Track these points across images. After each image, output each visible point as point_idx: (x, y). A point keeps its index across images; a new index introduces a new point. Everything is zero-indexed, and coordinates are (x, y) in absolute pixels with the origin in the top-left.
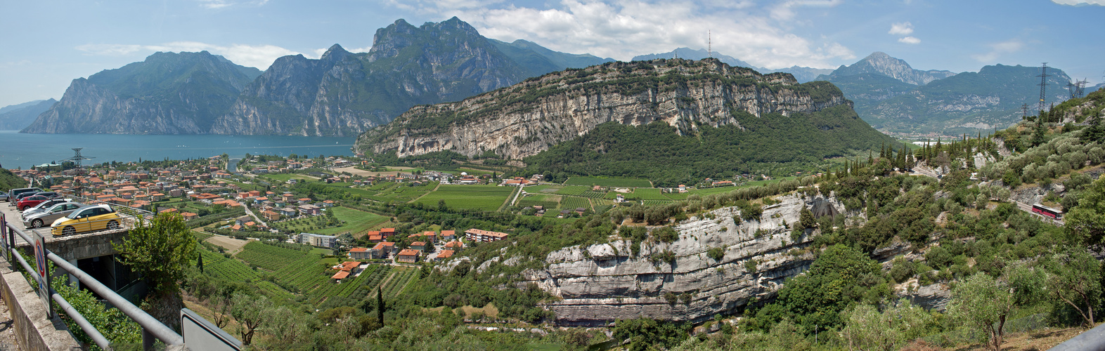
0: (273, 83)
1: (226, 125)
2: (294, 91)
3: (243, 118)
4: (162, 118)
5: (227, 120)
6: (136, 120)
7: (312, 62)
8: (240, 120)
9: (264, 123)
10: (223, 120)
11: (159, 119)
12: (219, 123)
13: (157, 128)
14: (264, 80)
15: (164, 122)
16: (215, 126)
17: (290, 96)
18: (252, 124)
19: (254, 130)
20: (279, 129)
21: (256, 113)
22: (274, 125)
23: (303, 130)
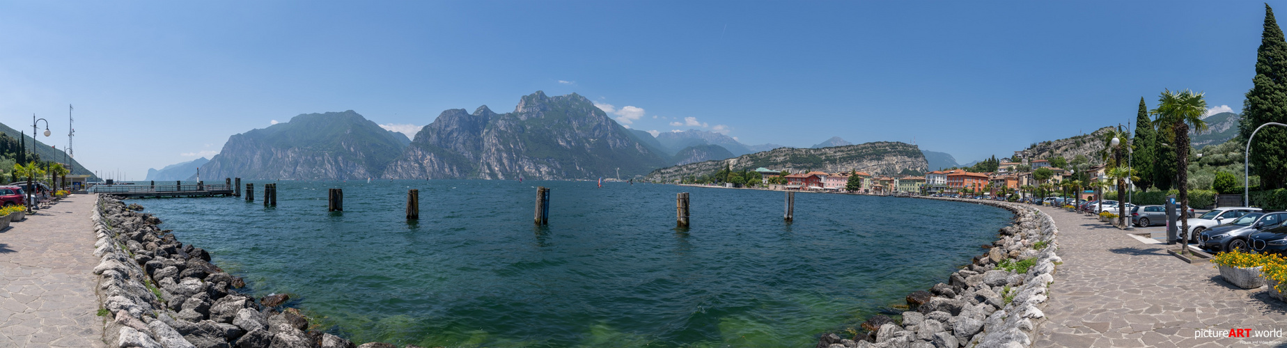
0: (442, 132)
2: (461, 140)
3: (419, 164)
4: (331, 165)
6: (302, 166)
7: (472, 117)
9: (442, 168)
10: (396, 166)
11: (328, 166)
13: (326, 174)
14: (433, 130)
15: (334, 168)
17: (458, 145)
18: (429, 169)
19: (432, 175)
20: (457, 174)
21: (433, 158)
22: (452, 170)
23: (483, 174)
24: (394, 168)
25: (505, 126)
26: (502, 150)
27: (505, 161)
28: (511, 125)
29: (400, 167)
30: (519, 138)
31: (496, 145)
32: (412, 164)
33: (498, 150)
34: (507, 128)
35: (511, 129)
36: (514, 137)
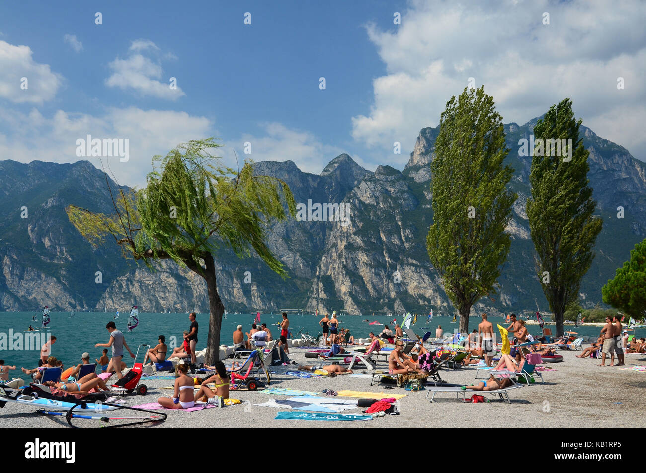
1: (136, 290)
5: (140, 282)
7: (309, 179)
8: (172, 280)
10: (130, 281)
12: (121, 287)
16: (111, 294)
20: (259, 301)
23: (314, 303)
24: (124, 286)
25: (373, 196)
26: (359, 248)
27: (366, 273)
28: (387, 192)
29: (136, 284)
30: (401, 220)
31: (348, 236)
32: (164, 276)
33: (350, 247)
34: (376, 198)
35: (385, 201)
36: (391, 218)
